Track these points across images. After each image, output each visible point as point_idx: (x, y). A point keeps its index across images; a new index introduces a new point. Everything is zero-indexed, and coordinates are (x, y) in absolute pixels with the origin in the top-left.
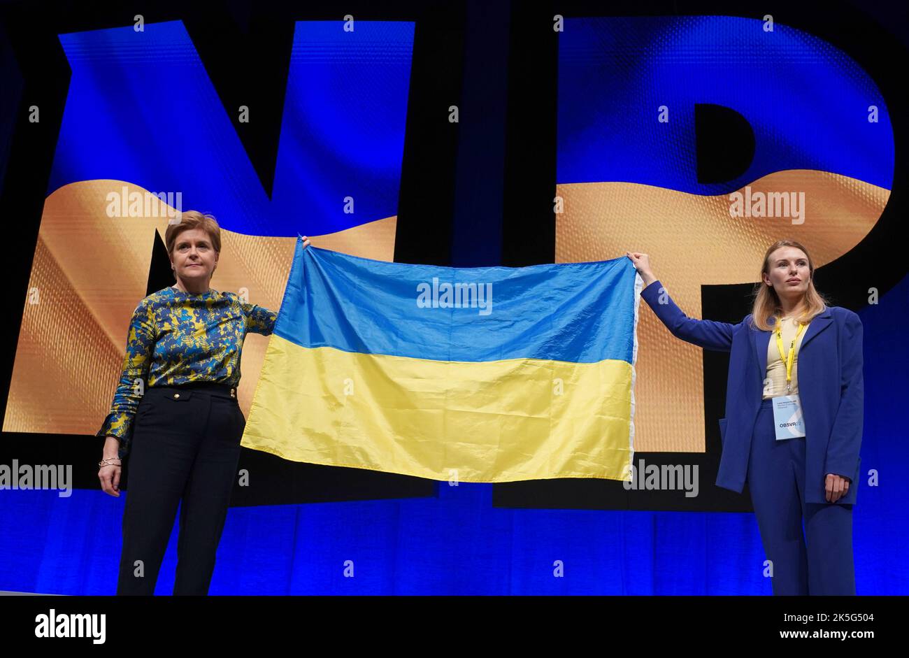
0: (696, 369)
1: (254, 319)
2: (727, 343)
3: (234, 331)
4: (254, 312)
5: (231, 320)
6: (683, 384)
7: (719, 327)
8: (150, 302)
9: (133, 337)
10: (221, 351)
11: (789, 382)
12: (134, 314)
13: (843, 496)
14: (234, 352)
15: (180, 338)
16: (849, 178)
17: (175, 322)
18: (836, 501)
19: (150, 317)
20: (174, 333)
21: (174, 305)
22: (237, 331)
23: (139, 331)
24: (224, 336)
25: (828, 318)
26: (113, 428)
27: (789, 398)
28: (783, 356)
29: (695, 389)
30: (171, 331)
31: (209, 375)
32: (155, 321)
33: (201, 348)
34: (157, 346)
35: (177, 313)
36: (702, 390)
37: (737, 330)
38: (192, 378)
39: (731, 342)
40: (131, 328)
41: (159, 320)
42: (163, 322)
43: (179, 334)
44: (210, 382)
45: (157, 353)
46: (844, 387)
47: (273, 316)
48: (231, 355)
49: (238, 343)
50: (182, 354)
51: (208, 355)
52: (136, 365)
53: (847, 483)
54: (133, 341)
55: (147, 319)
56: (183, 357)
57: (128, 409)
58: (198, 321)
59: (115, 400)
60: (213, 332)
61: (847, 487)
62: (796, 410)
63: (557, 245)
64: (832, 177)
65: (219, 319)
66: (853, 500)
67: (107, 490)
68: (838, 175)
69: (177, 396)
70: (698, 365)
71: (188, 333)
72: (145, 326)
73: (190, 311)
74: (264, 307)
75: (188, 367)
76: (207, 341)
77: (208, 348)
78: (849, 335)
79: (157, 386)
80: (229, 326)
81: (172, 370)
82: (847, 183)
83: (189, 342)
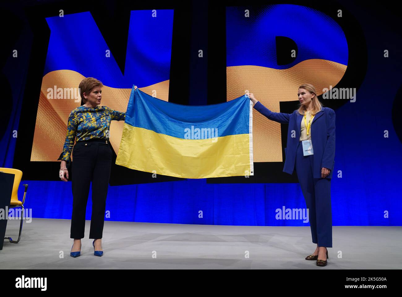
0: (278, 132)
1: (113, 115)
2: (287, 121)
3: (106, 120)
4: (114, 113)
5: (105, 116)
6: (274, 137)
7: (285, 115)
8: (75, 111)
9: (70, 124)
10: (102, 127)
11: (308, 135)
12: (70, 116)
13: (328, 175)
14: (107, 127)
15: (86, 124)
16: (332, 62)
17: (84, 118)
18: (325, 177)
19: (75, 117)
20: (84, 122)
21: (84, 112)
22: (107, 120)
23: (72, 122)
24: (102, 122)
25: (323, 112)
26: (64, 157)
27: (308, 141)
28: (306, 126)
29: (278, 139)
30: (83, 121)
31: (97, 136)
32: (77, 118)
33: (94, 126)
34: (79, 127)
35: (85, 115)
36: (281, 140)
37: (291, 116)
38: (91, 138)
39: (289, 120)
40: (69, 121)
41: (79, 117)
42: (80, 118)
43: (86, 122)
44: (98, 139)
45: (78, 129)
46: (328, 137)
47: (121, 114)
48: (105, 129)
49: (108, 124)
50: (87, 129)
51: (97, 129)
52: (71, 134)
53: (329, 171)
54: (70, 126)
55: (74, 117)
56: (88, 130)
57: (69, 150)
58: (93, 117)
59: (64, 147)
60: (98, 121)
61: (329, 172)
62: (310, 145)
63: (227, 89)
64: (326, 61)
65: (101, 116)
66: (331, 177)
67: (63, 180)
68: (328, 61)
69: (86, 144)
70: (279, 130)
71: (89, 122)
72: (74, 120)
73: (90, 114)
74: (117, 111)
75: (90, 134)
76: (96, 124)
77: (97, 126)
78: (330, 117)
79: (79, 141)
80: (104, 118)
81: (84, 135)
82: (331, 64)
83: (90, 125)
